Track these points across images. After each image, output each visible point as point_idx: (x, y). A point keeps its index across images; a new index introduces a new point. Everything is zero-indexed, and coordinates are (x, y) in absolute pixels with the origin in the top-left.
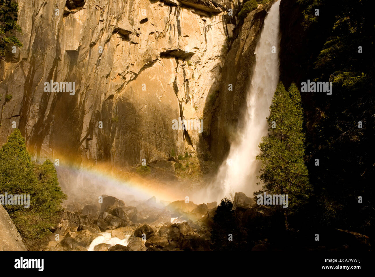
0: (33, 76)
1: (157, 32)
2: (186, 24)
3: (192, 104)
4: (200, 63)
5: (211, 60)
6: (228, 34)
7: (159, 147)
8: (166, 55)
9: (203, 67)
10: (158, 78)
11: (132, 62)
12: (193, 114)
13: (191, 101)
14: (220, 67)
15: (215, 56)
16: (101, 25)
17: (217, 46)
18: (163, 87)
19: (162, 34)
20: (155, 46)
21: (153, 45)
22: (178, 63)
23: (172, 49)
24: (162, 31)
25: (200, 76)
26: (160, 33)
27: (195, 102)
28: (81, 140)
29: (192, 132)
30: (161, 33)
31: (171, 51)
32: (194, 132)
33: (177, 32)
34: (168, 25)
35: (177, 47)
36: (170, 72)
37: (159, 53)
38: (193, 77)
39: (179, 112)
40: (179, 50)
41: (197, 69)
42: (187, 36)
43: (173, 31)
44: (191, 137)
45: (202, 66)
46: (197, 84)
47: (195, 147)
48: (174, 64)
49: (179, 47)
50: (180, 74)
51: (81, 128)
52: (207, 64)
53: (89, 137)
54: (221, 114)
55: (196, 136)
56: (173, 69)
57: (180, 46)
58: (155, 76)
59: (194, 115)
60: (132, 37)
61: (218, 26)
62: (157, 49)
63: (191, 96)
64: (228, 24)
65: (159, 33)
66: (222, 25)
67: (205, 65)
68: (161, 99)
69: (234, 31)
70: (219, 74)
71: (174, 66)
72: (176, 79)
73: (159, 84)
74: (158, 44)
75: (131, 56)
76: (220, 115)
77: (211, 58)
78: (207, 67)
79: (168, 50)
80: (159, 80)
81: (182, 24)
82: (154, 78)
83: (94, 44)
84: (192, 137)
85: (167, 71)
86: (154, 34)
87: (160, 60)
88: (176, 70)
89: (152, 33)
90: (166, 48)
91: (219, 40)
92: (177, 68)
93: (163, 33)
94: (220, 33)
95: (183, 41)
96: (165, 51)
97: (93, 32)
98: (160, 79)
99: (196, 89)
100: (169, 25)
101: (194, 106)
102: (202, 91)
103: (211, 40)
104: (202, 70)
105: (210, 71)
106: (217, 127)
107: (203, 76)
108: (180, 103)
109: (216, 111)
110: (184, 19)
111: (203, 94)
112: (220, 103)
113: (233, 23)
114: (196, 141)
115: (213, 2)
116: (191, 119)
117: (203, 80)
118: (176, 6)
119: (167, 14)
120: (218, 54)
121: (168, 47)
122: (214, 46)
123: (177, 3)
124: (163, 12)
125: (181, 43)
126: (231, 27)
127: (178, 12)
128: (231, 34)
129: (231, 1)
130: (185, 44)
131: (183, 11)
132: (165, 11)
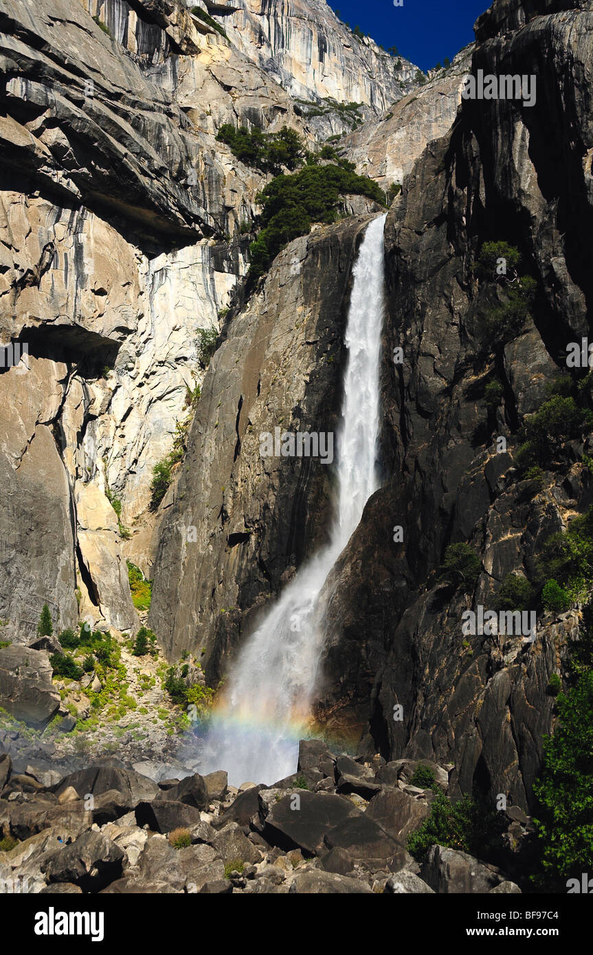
1: (16, 266)
2: (100, 258)
3: (102, 489)
4: (132, 373)
5: (164, 369)
6: (215, 300)
9: (141, 385)
10: (11, 402)
12: (105, 515)
13: (100, 478)
14: (188, 389)
15: (174, 357)
17: (183, 331)
18: (23, 428)
19: (30, 275)
20: (8, 306)
23: (57, 324)
24: (32, 267)
25: (130, 409)
26: (25, 272)
27: (110, 482)
29: (102, 569)
30: (30, 271)
31: (55, 328)
32: (106, 569)
33: (73, 277)
34: (48, 253)
35: (72, 317)
36: (47, 389)
37: (19, 328)
38: (109, 411)
39: (68, 508)
40: (78, 326)
41: (122, 388)
42: (102, 292)
43: (63, 272)
44: (97, 582)
45: (139, 380)
46: (119, 432)
47: (108, 613)
48: (60, 367)
49: (77, 319)
50: (75, 396)
52: (151, 377)
54: (191, 519)
55: (113, 581)
56: (56, 381)
57: (80, 318)
59: (109, 519)
61: (188, 273)
62: (14, 318)
63: (100, 465)
64: (216, 273)
65: (22, 271)
66: (200, 273)
67: (145, 379)
70: (184, 409)
72: (61, 410)
73: (14, 418)
76: (186, 523)
77: (163, 362)
78: (151, 386)
79: (47, 323)
80: (14, 408)
81: (90, 254)
84: (99, 581)
85: (40, 383)
86: (8, 272)
89: (2, 268)
90: (42, 317)
91: (190, 312)
92: (66, 380)
93: (35, 271)
94: (194, 295)
95: (90, 303)
96: (37, 325)
98: (15, 405)
99: (116, 444)
100: (51, 255)
101: (107, 494)
102: (133, 455)
103: (166, 312)
104: (136, 394)
105: (160, 398)
106: (177, 557)
107: (139, 411)
108: (72, 482)
109: (175, 511)
110: (96, 242)
111: (136, 461)
112: (189, 489)
113: (234, 270)
114: (111, 594)
115: (178, 205)
116: (100, 529)
117: (138, 422)
118: (73, 201)
119: (47, 220)
120: (184, 352)
121: (44, 313)
122: (175, 329)
123: (80, 194)
124: (35, 215)
125: (85, 310)
126: (225, 282)
127: (80, 221)
128: (224, 301)
129: (229, 210)
130: (96, 313)
131: (93, 220)
132: (43, 213)
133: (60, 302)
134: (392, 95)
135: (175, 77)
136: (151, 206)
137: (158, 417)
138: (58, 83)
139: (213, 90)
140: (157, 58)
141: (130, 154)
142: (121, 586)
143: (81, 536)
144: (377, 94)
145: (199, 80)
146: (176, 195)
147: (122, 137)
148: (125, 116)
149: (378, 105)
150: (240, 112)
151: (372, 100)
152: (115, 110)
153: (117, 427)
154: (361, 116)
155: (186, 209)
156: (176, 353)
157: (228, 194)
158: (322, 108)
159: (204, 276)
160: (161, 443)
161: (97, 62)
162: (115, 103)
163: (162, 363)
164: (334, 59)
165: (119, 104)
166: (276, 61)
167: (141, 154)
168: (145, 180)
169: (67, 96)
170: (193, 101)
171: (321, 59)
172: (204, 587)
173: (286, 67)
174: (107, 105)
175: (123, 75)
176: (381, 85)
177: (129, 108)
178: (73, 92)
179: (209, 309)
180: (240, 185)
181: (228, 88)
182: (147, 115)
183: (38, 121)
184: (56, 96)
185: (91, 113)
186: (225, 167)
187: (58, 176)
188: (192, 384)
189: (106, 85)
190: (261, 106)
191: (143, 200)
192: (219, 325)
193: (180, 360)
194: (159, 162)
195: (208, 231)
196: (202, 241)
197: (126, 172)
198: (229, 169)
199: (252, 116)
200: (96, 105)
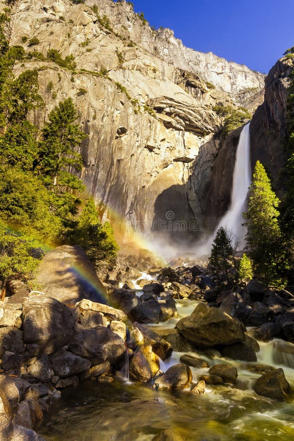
0: (98, 175)
1: (171, 147)
2: (189, 141)
5: (205, 163)
6: (216, 146)
8: (177, 160)
10: (172, 175)
11: (155, 165)
12: (195, 197)
13: (193, 189)
16: (137, 144)
17: (209, 154)
19: (174, 148)
20: (170, 155)
22: (184, 166)
24: (174, 146)
25: (199, 173)
27: (196, 190)
28: (126, 213)
29: (195, 208)
31: (180, 158)
33: (183, 147)
35: (184, 155)
36: (180, 171)
37: (172, 159)
38: (194, 174)
39: (186, 196)
40: (185, 157)
41: (196, 169)
42: (190, 148)
43: (181, 146)
45: (200, 166)
46: (197, 179)
48: (182, 166)
50: (186, 172)
51: (126, 206)
52: (203, 165)
53: (131, 212)
55: (197, 211)
56: (181, 169)
57: (186, 155)
58: (170, 173)
60: (156, 150)
62: (171, 157)
64: (215, 140)
69: (219, 144)
70: (211, 172)
72: (183, 175)
73: (173, 179)
74: (172, 154)
75: (156, 162)
76: (212, 198)
78: (203, 167)
79: (178, 157)
81: (186, 141)
82: (169, 175)
83: (133, 155)
84: (194, 212)
85: (178, 170)
87: (173, 164)
88: (183, 170)
89: (168, 148)
92: (184, 168)
95: (187, 151)
96: (176, 158)
97: (132, 148)
99: (196, 181)
100: (178, 143)
101: (195, 192)
103: (205, 151)
104: (200, 169)
105: (205, 170)
107: (201, 173)
108: (187, 190)
109: (210, 195)
111: (201, 184)
112: (212, 190)
113: (219, 139)
114: (197, 214)
116: (194, 200)
117: (201, 176)
118: (182, 130)
119: (177, 136)
120: (210, 159)
121: (178, 155)
122: (207, 154)
123: (183, 128)
124: (174, 135)
125: (186, 153)
126: (217, 142)
127: (184, 134)
128: (218, 146)
129: (217, 126)
130: (189, 153)
131: (187, 133)
132: (176, 134)
133: (181, 152)
135: (203, 99)
136: (199, 128)
137: (205, 174)
138: (177, 107)
139: (212, 99)
140: (199, 95)
141: (193, 118)
142: (199, 212)
143: (190, 202)
145: (208, 97)
146: (204, 125)
147: (191, 115)
148: (192, 110)
152: (189, 109)
154: (257, 91)
155: (207, 128)
156: (208, 159)
157: (216, 122)
158: (247, 91)
159: (212, 141)
160: (206, 180)
167: (195, 117)
168: (197, 123)
169: (179, 109)
171: (246, 79)
174: (187, 109)
175: (191, 101)
177: (193, 108)
179: (214, 149)
180: (219, 120)
181: (215, 99)
182: (197, 109)
183: (173, 116)
184: (176, 110)
185: (184, 111)
186: (215, 116)
187: (178, 126)
188: (212, 166)
189: (187, 104)
190: (222, 101)
191: (197, 127)
192: (217, 152)
193: (209, 161)
194: (200, 118)
195: (212, 132)
196: (211, 134)
197: (192, 122)
198: (216, 117)
199: (221, 104)
200: (185, 109)
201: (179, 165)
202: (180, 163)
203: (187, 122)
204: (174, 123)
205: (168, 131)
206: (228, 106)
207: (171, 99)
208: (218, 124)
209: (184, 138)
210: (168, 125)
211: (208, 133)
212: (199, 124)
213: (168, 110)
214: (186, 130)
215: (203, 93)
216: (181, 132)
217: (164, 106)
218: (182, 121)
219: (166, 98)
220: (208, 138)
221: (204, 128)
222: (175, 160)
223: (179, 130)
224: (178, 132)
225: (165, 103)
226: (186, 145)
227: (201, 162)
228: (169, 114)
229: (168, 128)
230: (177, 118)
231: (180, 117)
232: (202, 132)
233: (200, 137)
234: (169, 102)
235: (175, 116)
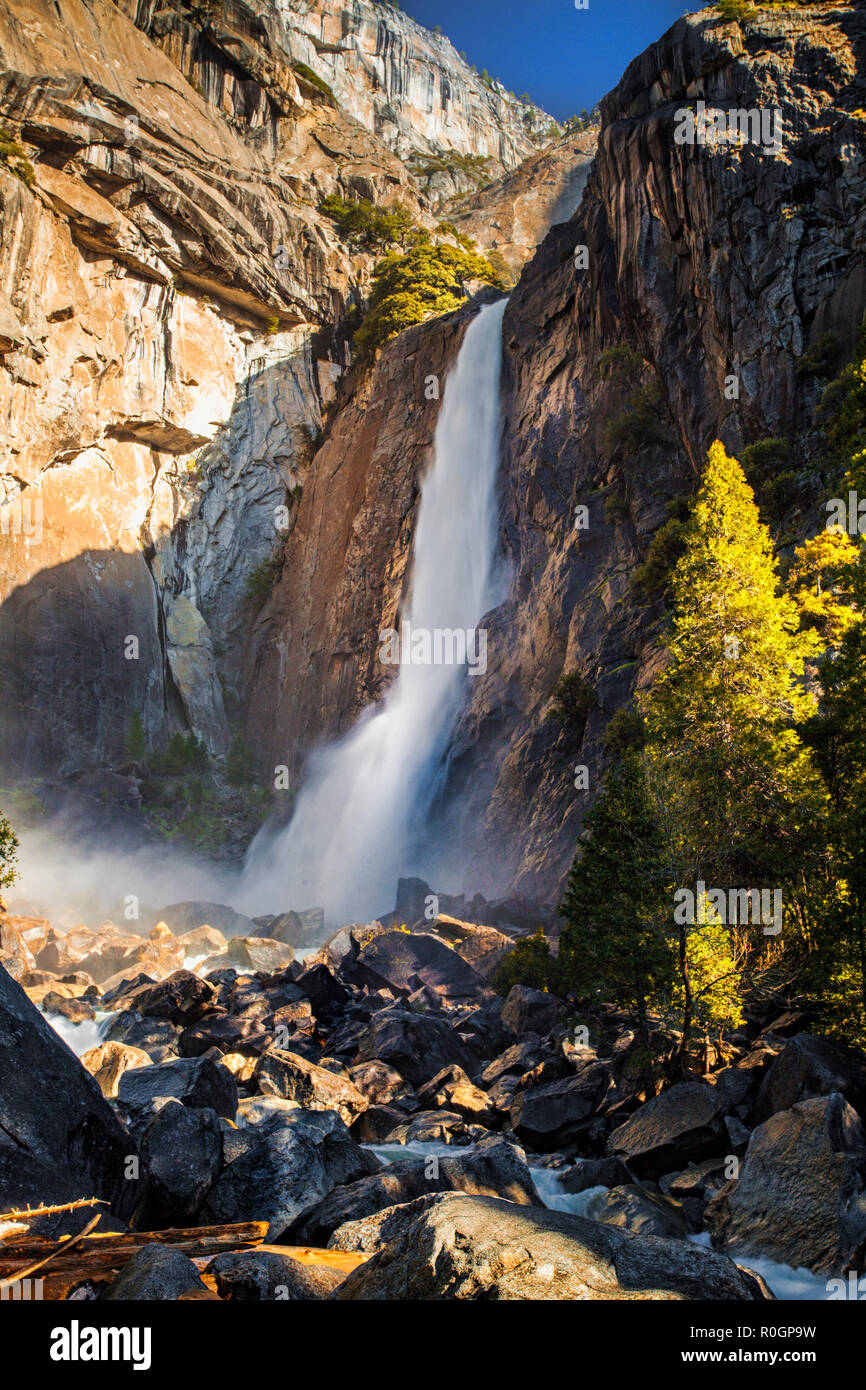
1: (99, 356)
2: (191, 347)
3: (193, 599)
4: (227, 474)
5: (261, 469)
6: (319, 393)
7: (89, 730)
9: (236, 486)
10: (94, 508)
11: (12, 443)
12: (197, 630)
13: (193, 589)
15: (273, 455)
17: (284, 425)
18: (107, 535)
19: (114, 367)
20: (91, 401)
21: (86, 396)
22: (158, 465)
23: (144, 420)
24: (117, 357)
25: (224, 513)
26: (108, 363)
27: (203, 594)
29: (194, 689)
30: (114, 362)
31: (139, 425)
32: (199, 689)
33: (161, 368)
34: (134, 341)
35: (160, 413)
36: (134, 492)
37: (104, 425)
38: (201, 515)
39: (156, 622)
40: (167, 423)
41: (215, 490)
42: (192, 383)
43: (151, 362)
44: (188, 703)
45: (234, 481)
46: (212, 539)
47: (201, 736)
48: (146, 467)
49: (166, 415)
50: (162, 499)
52: (247, 478)
54: (290, 636)
55: (206, 702)
56: (143, 482)
57: (170, 413)
58: (85, 497)
59: (201, 634)
60: (20, 362)
61: (289, 362)
62: (97, 414)
63: (191, 575)
64: (320, 363)
65: (105, 361)
66: (302, 364)
67: (241, 479)
68: (100, 575)
69: (339, 385)
71: (148, 473)
72: (148, 515)
73: (97, 523)
74: (102, 397)
75: (16, 424)
76: (285, 640)
77: (261, 462)
78: (248, 487)
79: (133, 419)
80: (97, 513)
81: (180, 343)
82: (80, 505)
84: (191, 702)
85: (125, 485)
86: (89, 362)
87: (103, 450)
88: (152, 486)
89: (84, 359)
90: (128, 412)
91: (290, 406)
92: (154, 481)
93: (120, 362)
94: (294, 387)
95: (179, 395)
96: (123, 421)
98: (99, 510)
99: (210, 553)
100: (138, 342)
101: (200, 607)
102: (228, 563)
103: (264, 405)
104: (231, 496)
105: (257, 501)
106: (274, 676)
107: (234, 515)
108: (160, 594)
109: (273, 626)
110: (187, 329)
111: (230, 570)
112: (289, 603)
113: (339, 359)
114: (204, 715)
115: (278, 288)
116: (191, 645)
117: (233, 527)
118: (163, 283)
119: (133, 305)
120: (284, 450)
121: (130, 408)
122: (274, 425)
123: (169, 275)
124: (120, 299)
125: (174, 404)
126: (330, 372)
127: (169, 305)
128: (329, 394)
129: (334, 292)
130: (187, 407)
131: (184, 304)
132: (129, 297)
133: (147, 396)
134: (523, 148)
135: (275, 142)
136: (247, 288)
137: (256, 522)
138: (146, 153)
139: (317, 156)
140: (257, 121)
141: (224, 230)
142: (215, 707)
143: (171, 653)
144: (507, 146)
145: (303, 143)
146: (276, 276)
147: (214, 210)
148: (220, 188)
149: (507, 159)
150: (347, 182)
151: (501, 154)
152: (209, 181)
153: (209, 533)
154: (487, 172)
155: (286, 292)
156: (273, 452)
157: (334, 275)
158: (444, 164)
159: (306, 365)
160: (259, 551)
161: (187, 127)
162: (209, 173)
163: (259, 463)
164: (458, 107)
165: (213, 174)
166: (393, 108)
167: (236, 230)
168: (240, 260)
169: (156, 168)
170: (295, 169)
171: (444, 107)
172: (305, 708)
173: (404, 116)
174: (198, 175)
175: (218, 142)
176: (511, 137)
177: (224, 180)
178: (162, 163)
179: (311, 403)
180: (346, 265)
181: (334, 155)
182: (244, 186)
183: (124, 195)
184: (143, 168)
185: (181, 185)
186: (330, 244)
187: (145, 256)
188: (292, 486)
189: (199, 153)
190: (370, 175)
191: (238, 281)
192: (322, 421)
193: (279, 459)
194: (257, 239)
195: (311, 316)
196: (304, 327)
197: (218, 250)
198: (334, 246)
199: (360, 187)
200: (187, 175)
201: (132, 457)
202: (140, 452)
203: (195, 247)
204: (127, 239)
205: (86, 269)
206: (397, 207)
207: (122, 108)
208: (342, 286)
209: (172, 325)
210: (92, 240)
211: (287, 324)
212: (250, 266)
213: (97, 157)
214: (184, 286)
215: (276, 113)
216: (157, 289)
217: (84, 131)
218: (167, 233)
219: (97, 92)
220: (285, 345)
221: (274, 293)
222: (114, 432)
223: (148, 277)
224: (139, 285)
225: (84, 119)
226: (174, 360)
227: (242, 460)
228: (104, 183)
229: (91, 254)
230: (148, 214)
231: (162, 213)
232: (260, 307)
233: (247, 335)
234: (106, 115)
235: (137, 198)
